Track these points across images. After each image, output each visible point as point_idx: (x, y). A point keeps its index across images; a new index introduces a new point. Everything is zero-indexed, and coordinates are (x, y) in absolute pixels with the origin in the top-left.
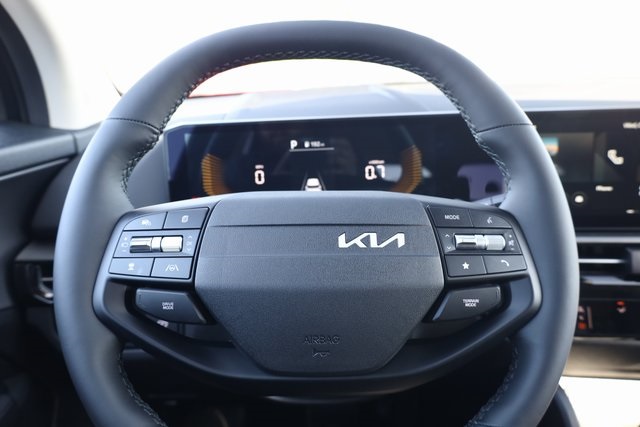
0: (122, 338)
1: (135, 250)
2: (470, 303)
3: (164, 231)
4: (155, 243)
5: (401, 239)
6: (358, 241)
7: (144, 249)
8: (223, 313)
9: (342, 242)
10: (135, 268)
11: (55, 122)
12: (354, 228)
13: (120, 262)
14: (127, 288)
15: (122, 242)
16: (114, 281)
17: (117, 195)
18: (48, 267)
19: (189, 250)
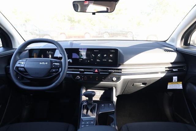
0: (17, 73)
1: (19, 63)
2: (54, 70)
3: (22, 62)
4: (21, 63)
5: (47, 63)
6: (42, 63)
7: (20, 63)
8: (27, 70)
9: (40, 63)
10: (18, 65)
11: (13, 48)
12: (42, 62)
13: (17, 65)
14: (17, 67)
15: (18, 63)
16: (16, 67)
17: (18, 58)
18: (9, 68)
19: (24, 64)
